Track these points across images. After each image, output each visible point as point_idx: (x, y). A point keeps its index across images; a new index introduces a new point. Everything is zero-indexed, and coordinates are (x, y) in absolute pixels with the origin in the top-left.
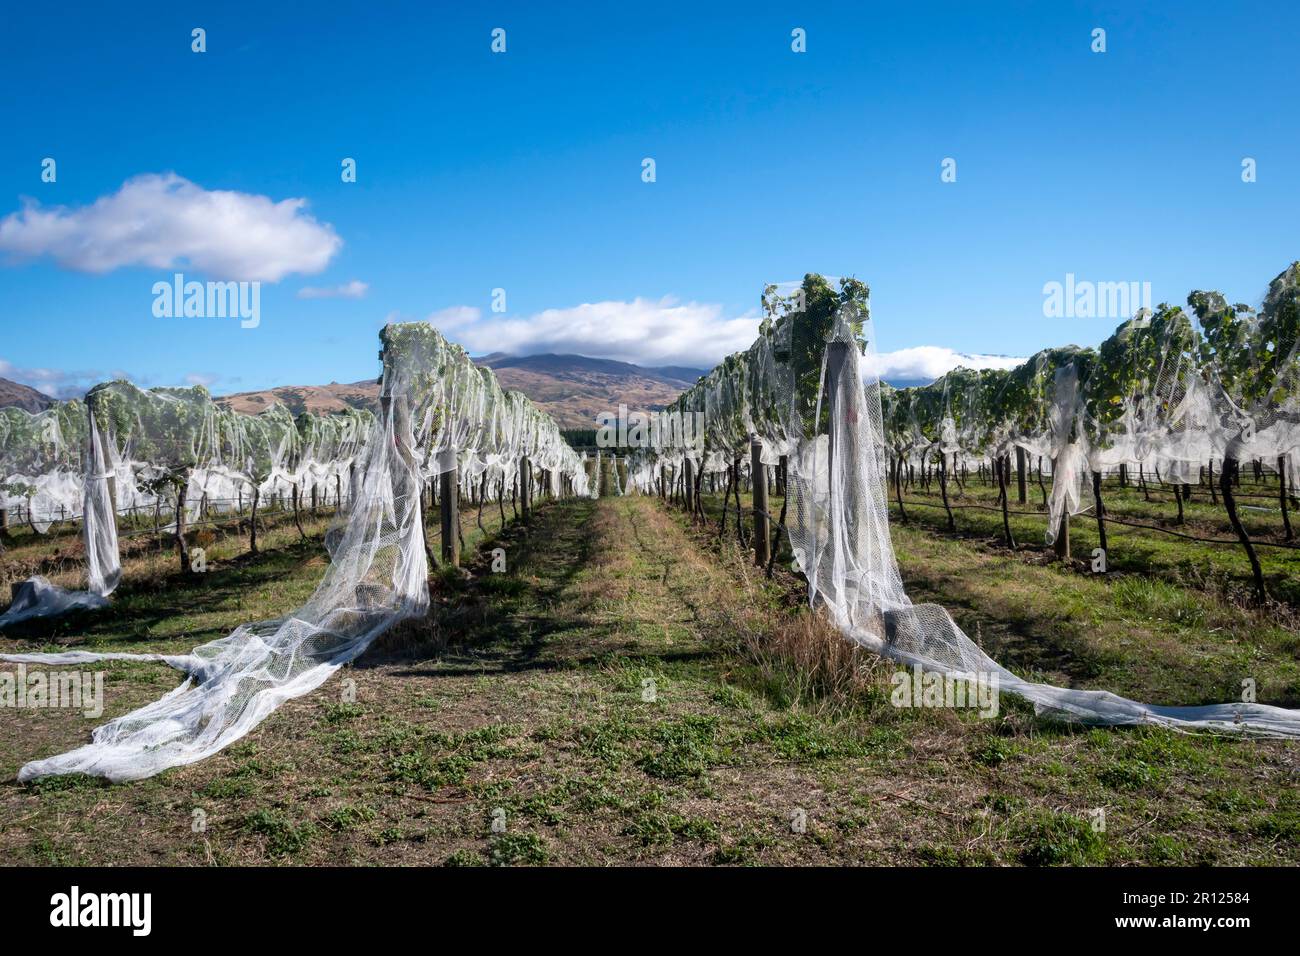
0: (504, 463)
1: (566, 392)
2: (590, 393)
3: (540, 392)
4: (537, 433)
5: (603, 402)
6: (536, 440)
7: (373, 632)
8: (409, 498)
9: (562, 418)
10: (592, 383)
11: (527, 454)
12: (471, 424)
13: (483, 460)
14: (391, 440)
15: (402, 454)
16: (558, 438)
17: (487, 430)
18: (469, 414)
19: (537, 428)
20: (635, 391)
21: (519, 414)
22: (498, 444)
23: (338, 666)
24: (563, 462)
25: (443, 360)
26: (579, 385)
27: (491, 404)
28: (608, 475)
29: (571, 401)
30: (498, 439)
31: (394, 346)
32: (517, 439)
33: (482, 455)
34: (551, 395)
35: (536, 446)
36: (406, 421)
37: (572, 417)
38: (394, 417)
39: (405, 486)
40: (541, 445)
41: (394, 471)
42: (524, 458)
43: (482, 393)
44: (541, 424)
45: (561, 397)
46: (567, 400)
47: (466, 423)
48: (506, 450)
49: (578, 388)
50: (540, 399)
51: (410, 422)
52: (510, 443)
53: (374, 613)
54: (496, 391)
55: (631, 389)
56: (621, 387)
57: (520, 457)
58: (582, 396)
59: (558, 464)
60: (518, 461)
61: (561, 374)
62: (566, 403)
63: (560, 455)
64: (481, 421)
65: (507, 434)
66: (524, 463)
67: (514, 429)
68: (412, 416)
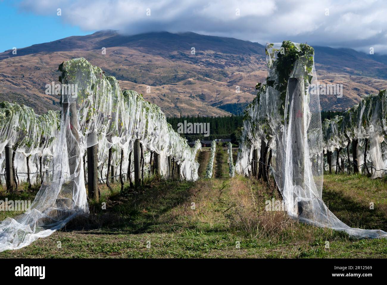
0: (123, 143)
1: (181, 74)
2: (207, 76)
3: (152, 74)
4: (147, 122)
5: (220, 85)
6: (147, 127)
7: (67, 219)
8: (78, 157)
9: (175, 104)
10: (209, 64)
11: (139, 137)
12: (105, 116)
13: (110, 141)
14: (68, 125)
15: (74, 133)
16: (165, 126)
17: (113, 120)
18: (104, 110)
19: (147, 118)
20: (257, 73)
21: (134, 107)
22: (119, 130)
23: (55, 231)
24: (170, 147)
25: (93, 81)
26: (194, 66)
27: (115, 102)
28: (223, 166)
29: (185, 84)
30: (120, 126)
31: (68, 74)
32: (132, 126)
33: (109, 137)
34: (163, 78)
35: (146, 132)
36: (76, 116)
37: (186, 102)
38: (70, 113)
39: (75, 151)
40: (150, 131)
41: (70, 143)
42: (137, 141)
43: (110, 96)
44: (150, 114)
45: (176, 79)
46: (181, 83)
47: (102, 116)
48: (125, 134)
49: (194, 70)
50: (151, 82)
51: (78, 117)
52: (127, 129)
53: (67, 211)
54: (119, 93)
55: (253, 70)
56: (241, 68)
57: (134, 140)
58: (198, 79)
59: (166, 149)
60: (133, 143)
61: (175, 53)
62: (180, 87)
63: (167, 140)
64: (110, 114)
65: (126, 122)
66: (137, 145)
67: (130, 119)
68: (78, 113)
